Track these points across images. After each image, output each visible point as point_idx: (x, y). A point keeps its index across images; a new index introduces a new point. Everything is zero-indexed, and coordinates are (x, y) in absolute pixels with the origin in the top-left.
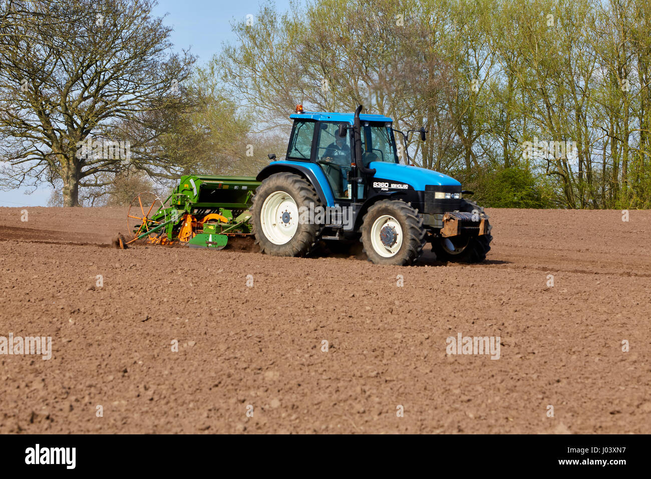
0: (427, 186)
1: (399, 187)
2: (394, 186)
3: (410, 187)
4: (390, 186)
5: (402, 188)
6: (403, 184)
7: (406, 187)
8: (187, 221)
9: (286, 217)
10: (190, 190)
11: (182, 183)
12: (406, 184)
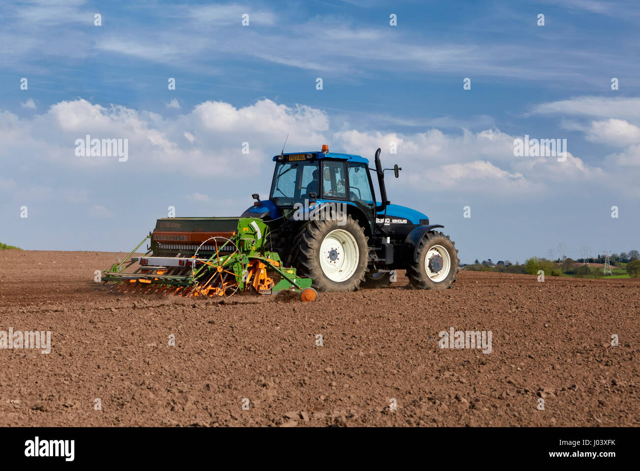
0: (420, 220)
1: (399, 221)
2: (395, 221)
3: (409, 222)
4: (391, 221)
5: (402, 222)
6: (402, 219)
7: (405, 222)
8: (259, 267)
9: (333, 255)
10: (253, 233)
11: (240, 227)
12: (405, 219)
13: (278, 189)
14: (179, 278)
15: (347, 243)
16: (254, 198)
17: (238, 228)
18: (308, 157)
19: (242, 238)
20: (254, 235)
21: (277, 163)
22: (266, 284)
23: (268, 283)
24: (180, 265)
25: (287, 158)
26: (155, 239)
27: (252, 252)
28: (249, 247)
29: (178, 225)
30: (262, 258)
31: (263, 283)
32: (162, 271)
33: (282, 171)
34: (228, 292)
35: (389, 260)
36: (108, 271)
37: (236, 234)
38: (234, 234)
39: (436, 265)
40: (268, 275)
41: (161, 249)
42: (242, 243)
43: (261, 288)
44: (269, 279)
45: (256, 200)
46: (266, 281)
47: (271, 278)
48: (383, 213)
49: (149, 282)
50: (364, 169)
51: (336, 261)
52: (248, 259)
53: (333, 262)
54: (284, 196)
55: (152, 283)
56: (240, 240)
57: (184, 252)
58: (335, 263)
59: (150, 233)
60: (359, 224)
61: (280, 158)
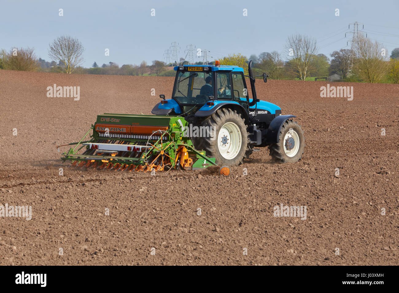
0: (276, 111)
1: (262, 112)
2: (259, 112)
3: (269, 112)
4: (257, 113)
5: (264, 113)
6: (264, 110)
7: (266, 112)
8: (183, 151)
9: (225, 140)
10: (179, 127)
11: (171, 123)
12: (266, 110)
13: (179, 91)
14: (131, 159)
15: (233, 132)
16: (161, 97)
17: (170, 124)
18: (205, 69)
19: (173, 132)
20: (179, 128)
21: (177, 72)
22: (189, 162)
23: (190, 162)
24: (128, 150)
25: (187, 69)
26: (97, 129)
27: (179, 141)
28: (178, 138)
29: (117, 121)
30: (186, 145)
31: (187, 162)
32: (115, 154)
33: (181, 79)
34: (166, 169)
35: (259, 142)
36: (67, 153)
37: (168, 128)
38: (167, 128)
39: (290, 145)
40: (189, 156)
41: (101, 137)
42: (173, 134)
43: (186, 166)
44: (190, 159)
45: (163, 100)
46: (188, 160)
47: (192, 158)
48: (254, 107)
49: (107, 161)
50: (241, 75)
51: (226, 144)
52: (177, 145)
53: (224, 145)
54: (183, 96)
55: (109, 162)
56: (172, 133)
57: (126, 140)
58: (225, 146)
59: (92, 125)
60: (241, 117)
61: (181, 69)
